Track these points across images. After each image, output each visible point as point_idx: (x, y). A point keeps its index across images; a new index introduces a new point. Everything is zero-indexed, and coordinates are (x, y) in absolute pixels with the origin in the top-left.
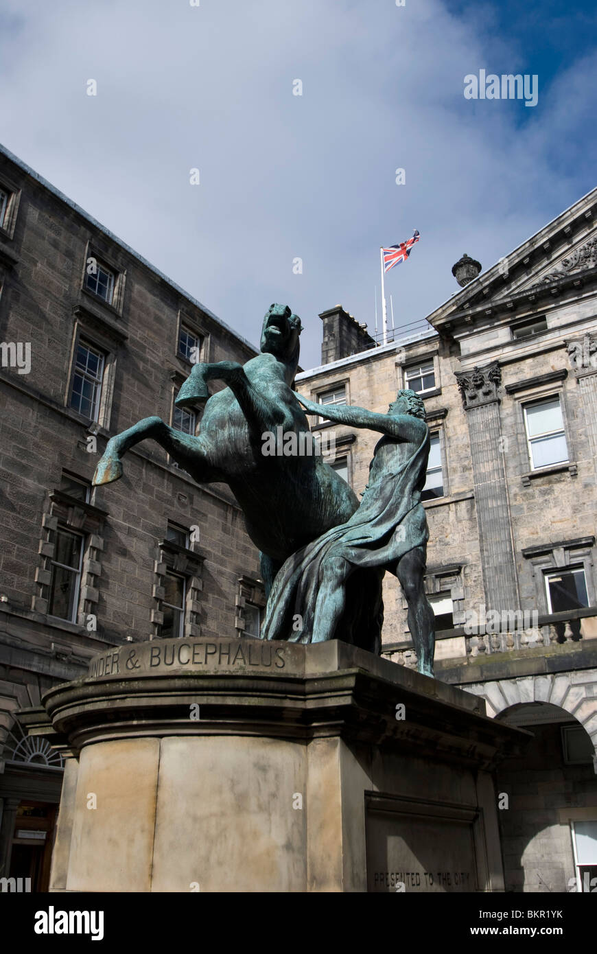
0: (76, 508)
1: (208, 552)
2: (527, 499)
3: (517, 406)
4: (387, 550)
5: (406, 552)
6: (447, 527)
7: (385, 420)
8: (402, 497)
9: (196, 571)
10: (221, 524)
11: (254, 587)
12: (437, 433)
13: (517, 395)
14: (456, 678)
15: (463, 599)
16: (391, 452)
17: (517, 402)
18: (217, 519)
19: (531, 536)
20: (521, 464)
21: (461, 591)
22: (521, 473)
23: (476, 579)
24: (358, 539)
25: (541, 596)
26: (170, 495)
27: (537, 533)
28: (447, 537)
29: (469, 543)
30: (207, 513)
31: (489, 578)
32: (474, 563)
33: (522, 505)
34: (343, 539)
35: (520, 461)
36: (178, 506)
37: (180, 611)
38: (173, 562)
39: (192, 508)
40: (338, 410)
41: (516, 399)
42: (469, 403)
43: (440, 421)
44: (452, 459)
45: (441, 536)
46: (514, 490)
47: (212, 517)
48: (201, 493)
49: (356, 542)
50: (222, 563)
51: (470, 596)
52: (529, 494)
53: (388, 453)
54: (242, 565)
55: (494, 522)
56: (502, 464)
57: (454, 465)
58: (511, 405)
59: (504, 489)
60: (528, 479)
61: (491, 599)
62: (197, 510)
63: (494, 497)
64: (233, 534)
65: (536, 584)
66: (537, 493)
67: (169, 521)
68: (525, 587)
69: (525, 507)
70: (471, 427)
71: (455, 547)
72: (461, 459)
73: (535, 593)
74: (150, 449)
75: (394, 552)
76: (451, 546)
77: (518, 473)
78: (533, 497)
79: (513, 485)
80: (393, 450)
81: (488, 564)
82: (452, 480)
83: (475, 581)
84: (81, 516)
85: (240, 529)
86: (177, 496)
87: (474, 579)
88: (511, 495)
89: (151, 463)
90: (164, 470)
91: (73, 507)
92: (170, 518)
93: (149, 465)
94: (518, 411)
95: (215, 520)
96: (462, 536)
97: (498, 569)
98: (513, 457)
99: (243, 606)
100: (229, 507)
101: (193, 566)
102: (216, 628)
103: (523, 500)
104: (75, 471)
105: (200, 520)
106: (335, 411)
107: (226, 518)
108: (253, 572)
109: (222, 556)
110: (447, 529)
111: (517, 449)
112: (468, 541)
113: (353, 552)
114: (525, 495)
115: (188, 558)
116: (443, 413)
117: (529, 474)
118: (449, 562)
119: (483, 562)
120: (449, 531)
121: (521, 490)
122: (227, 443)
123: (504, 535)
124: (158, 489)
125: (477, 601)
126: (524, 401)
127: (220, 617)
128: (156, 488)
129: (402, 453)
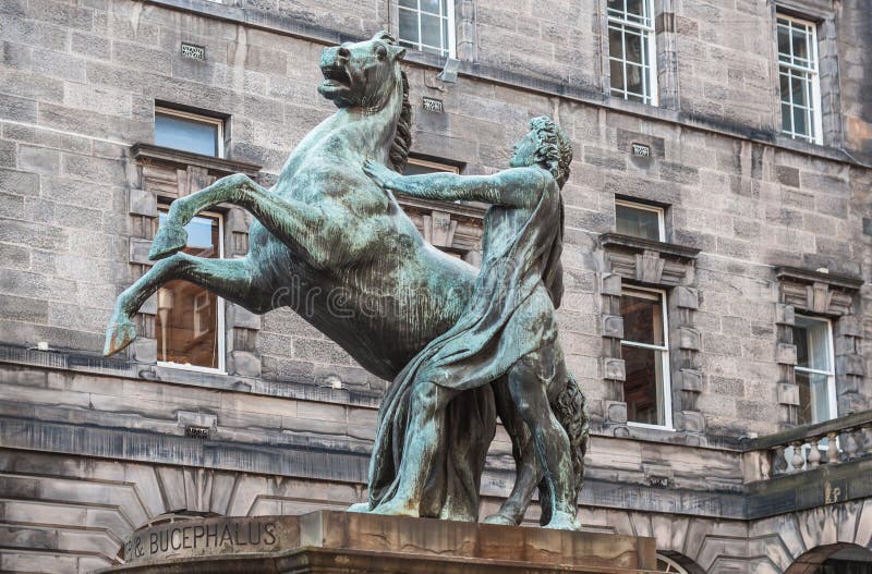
0: (434, 215)
1: (708, 238)
4: (490, 363)
5: (513, 364)
7: (480, 186)
8: (509, 289)
9: (682, 276)
10: (728, 180)
11: (811, 283)
16: (497, 225)
18: (719, 173)
24: (453, 354)
26: (614, 149)
30: (696, 166)
34: (435, 358)
36: (634, 167)
37: (661, 351)
38: (635, 268)
39: (663, 164)
40: (418, 183)
47: (707, 169)
48: (679, 130)
49: (450, 359)
50: (738, 251)
53: (494, 227)
54: (783, 248)
62: (674, 166)
64: (757, 194)
67: (618, 197)
74: (564, 77)
75: (498, 365)
80: (500, 223)
84: (447, 227)
85: (772, 180)
86: (629, 148)
89: (568, 101)
90: (597, 107)
91: (429, 213)
92: (618, 192)
93: (565, 105)
95: (714, 176)
99: (791, 321)
100: (743, 143)
101: (676, 268)
102: (736, 371)
104: (424, 152)
105: (681, 182)
106: (415, 185)
107: (739, 166)
108: (807, 257)
109: (738, 239)
113: (447, 373)
115: (662, 256)
122: (271, 263)
124: (588, 144)
127: (743, 349)
128: (584, 144)
129: (511, 225)
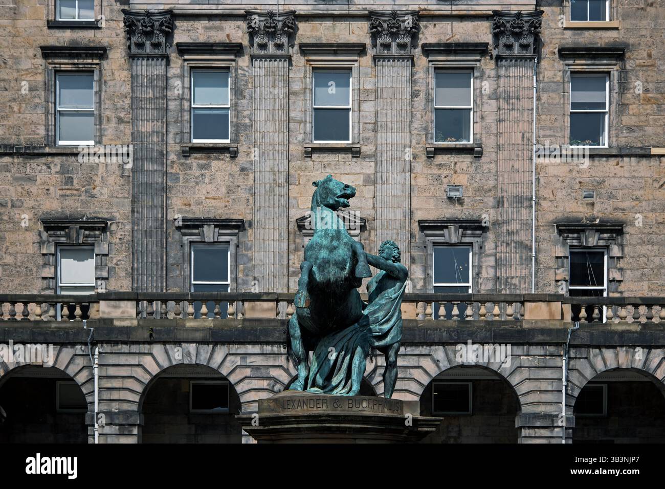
2: (185, 170)
3: (185, 68)
6: (95, 178)
12: (93, 71)
13: (186, 57)
14: (125, 336)
15: (107, 255)
17: (186, 63)
19: (183, 207)
20: (182, 132)
21: (106, 246)
22: (181, 141)
23: (121, 237)
24: (374, 333)
25: (186, 265)
27: (190, 205)
28: (94, 189)
29: (117, 200)
31: (138, 240)
32: (121, 221)
33: (178, 174)
35: (182, 128)
41: (185, 60)
42: (134, 50)
43: (97, 61)
44: (106, 106)
45: (87, 187)
46: (172, 157)
51: (114, 253)
52: (186, 164)
55: (149, 185)
56: (162, 127)
57: (108, 113)
58: (179, 65)
59: (163, 155)
60: (188, 149)
61: (137, 259)
63: (151, 160)
65: (183, 254)
66: (195, 164)
68: (172, 254)
69: (181, 177)
70: (134, 78)
71: (102, 201)
72: (117, 109)
73: (181, 261)
76: (98, 199)
77: (178, 141)
78: (190, 168)
79: (172, 151)
81: (138, 225)
82: (105, 130)
83: (120, 239)
87: (120, 237)
88: (169, 162)
94: (186, 75)
96: (111, 191)
97: (147, 233)
98: (174, 122)
103: (180, 169)
110: (95, 181)
111: (180, 115)
112: (117, 197)
114: (182, 164)
116: (100, 53)
117: (190, 145)
118: (95, 215)
119: (133, 223)
120: (96, 183)
121: (179, 159)
122: (331, 277)
123: (158, 201)
125: (121, 258)
126: (193, 64)
